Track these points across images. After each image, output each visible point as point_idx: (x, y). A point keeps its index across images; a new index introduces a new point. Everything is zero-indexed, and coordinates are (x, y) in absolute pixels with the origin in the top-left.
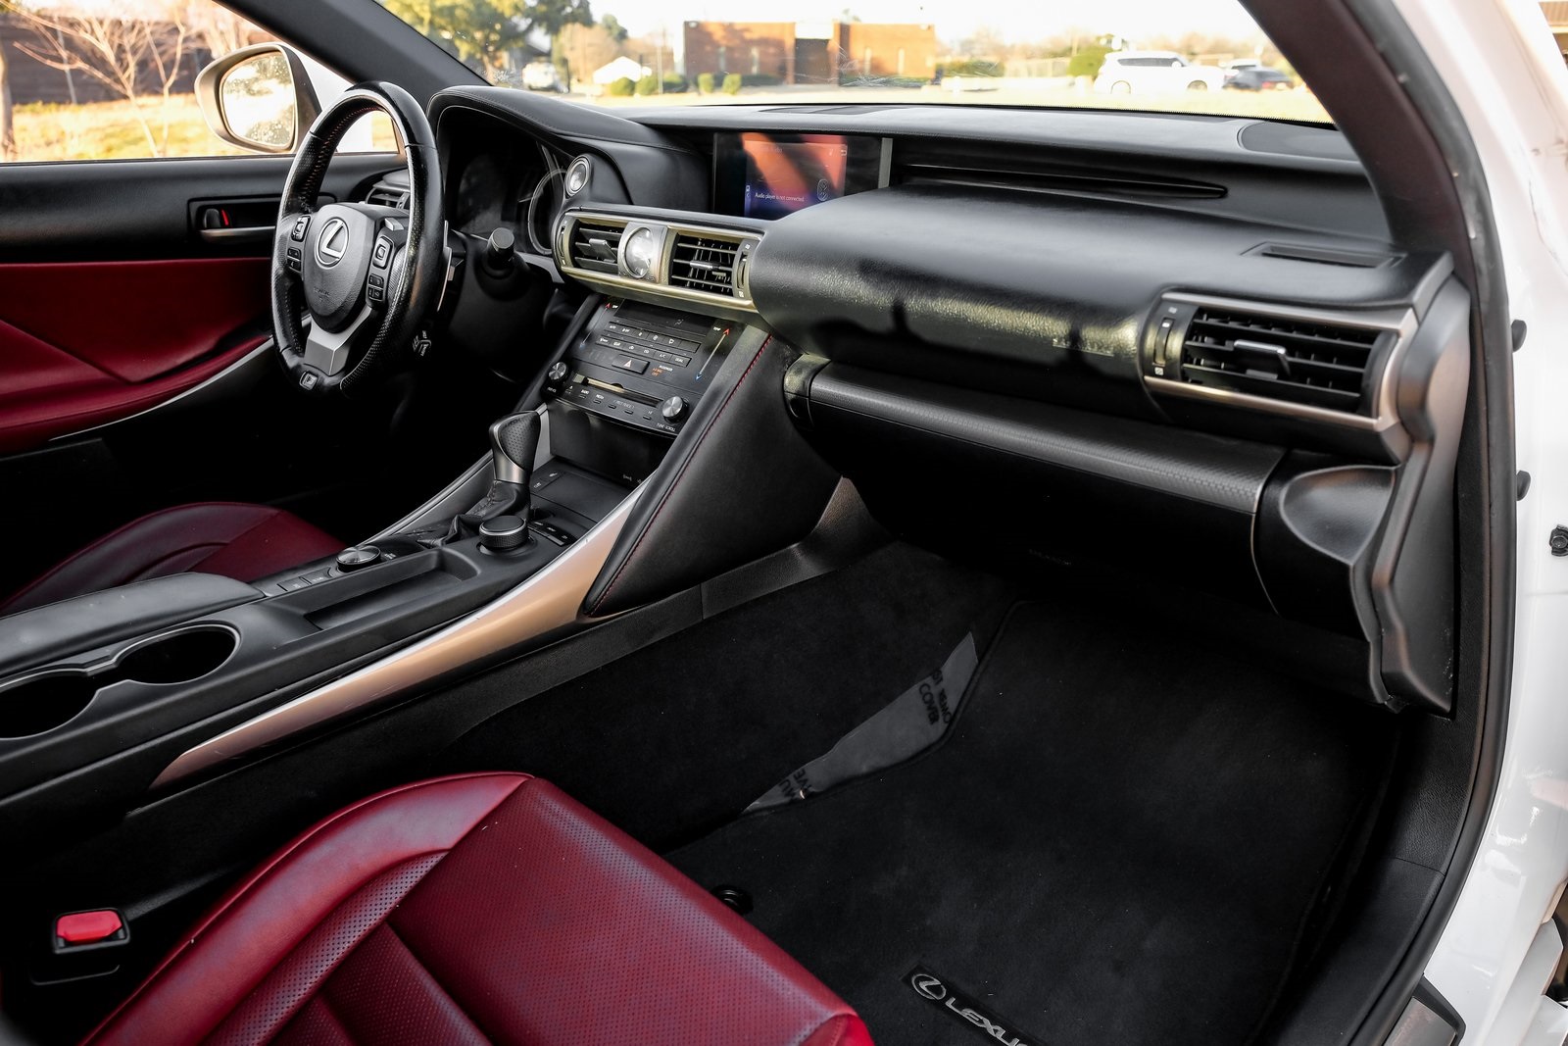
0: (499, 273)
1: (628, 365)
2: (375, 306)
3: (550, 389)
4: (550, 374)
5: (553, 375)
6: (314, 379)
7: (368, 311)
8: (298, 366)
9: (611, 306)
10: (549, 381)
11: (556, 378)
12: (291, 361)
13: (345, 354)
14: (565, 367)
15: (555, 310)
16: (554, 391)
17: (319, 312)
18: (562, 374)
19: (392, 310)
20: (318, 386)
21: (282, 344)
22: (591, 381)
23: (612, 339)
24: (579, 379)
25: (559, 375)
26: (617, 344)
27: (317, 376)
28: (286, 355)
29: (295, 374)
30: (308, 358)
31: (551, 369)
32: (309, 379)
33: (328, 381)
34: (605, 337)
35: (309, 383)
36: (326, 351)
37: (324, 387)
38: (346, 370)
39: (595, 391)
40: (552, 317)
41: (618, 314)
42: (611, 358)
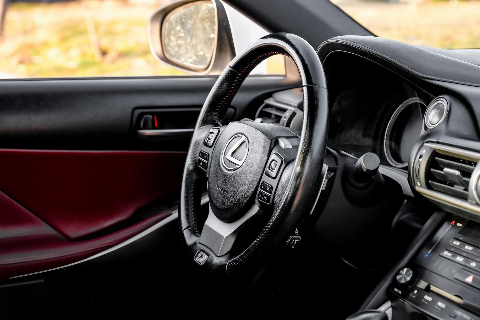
0: (361, 185)
1: (469, 280)
2: (262, 206)
3: (396, 290)
4: (398, 277)
5: (401, 279)
6: (205, 257)
7: (255, 209)
8: (195, 244)
9: (456, 223)
10: (395, 283)
11: (403, 281)
12: (190, 239)
13: (232, 240)
14: (411, 272)
15: (403, 217)
16: (400, 292)
17: (218, 205)
18: (408, 279)
19: (277, 214)
20: (208, 264)
21: (184, 224)
22: (433, 288)
23: (455, 254)
24: (422, 285)
25: (405, 279)
26: (459, 259)
27: (208, 255)
28: (186, 233)
29: (191, 251)
30: (203, 238)
31: (398, 273)
32: (201, 256)
33: (216, 261)
34: (449, 251)
35: (201, 259)
36: (218, 236)
37: (213, 265)
38: (231, 253)
39: (436, 298)
40: (400, 223)
41: (462, 232)
42: (454, 271)
